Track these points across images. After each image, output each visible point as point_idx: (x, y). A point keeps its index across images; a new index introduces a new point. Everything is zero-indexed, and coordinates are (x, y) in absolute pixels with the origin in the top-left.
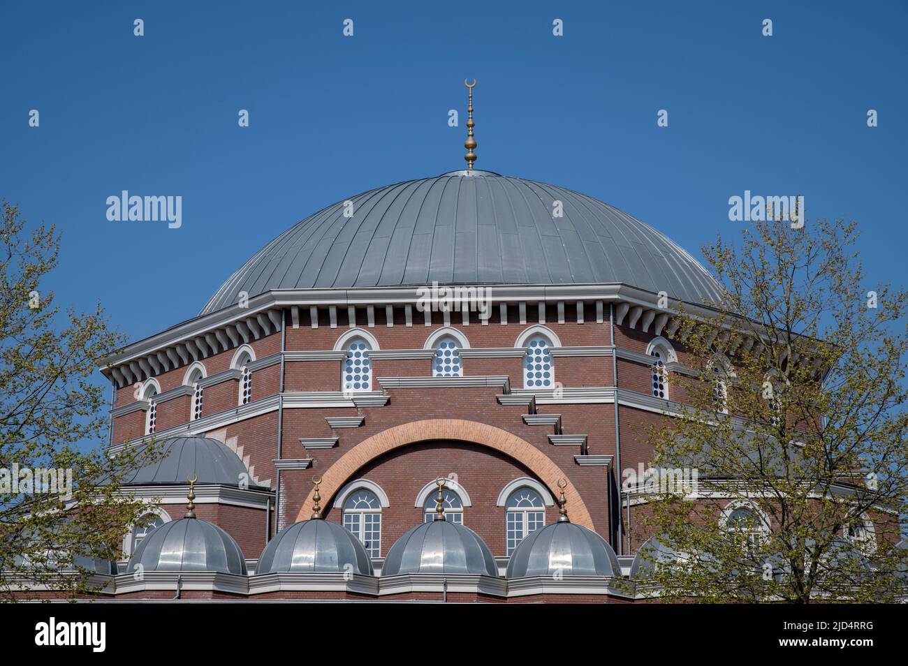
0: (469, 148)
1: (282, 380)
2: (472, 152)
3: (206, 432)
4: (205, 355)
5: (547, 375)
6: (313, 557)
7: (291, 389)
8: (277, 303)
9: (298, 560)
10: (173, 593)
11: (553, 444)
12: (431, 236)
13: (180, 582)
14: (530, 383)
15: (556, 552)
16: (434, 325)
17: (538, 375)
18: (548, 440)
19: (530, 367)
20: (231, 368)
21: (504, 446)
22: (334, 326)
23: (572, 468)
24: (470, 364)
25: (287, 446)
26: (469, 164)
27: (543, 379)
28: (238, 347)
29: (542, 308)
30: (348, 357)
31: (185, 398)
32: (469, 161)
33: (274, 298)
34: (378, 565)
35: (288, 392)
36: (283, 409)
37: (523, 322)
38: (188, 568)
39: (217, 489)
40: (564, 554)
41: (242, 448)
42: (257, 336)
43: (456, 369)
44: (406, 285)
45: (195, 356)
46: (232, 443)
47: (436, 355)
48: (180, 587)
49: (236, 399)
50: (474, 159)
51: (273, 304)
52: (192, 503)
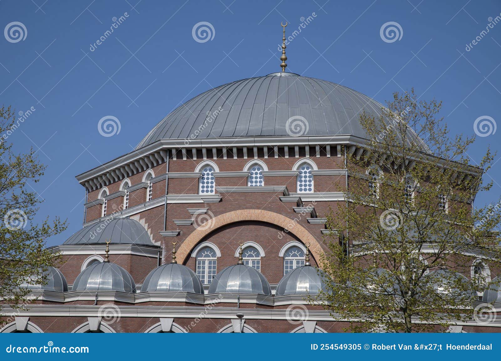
0: (283, 60)
1: (166, 188)
2: (285, 62)
3: (130, 216)
4: (130, 175)
5: (310, 185)
6: (169, 283)
7: (172, 193)
8: (164, 146)
9: (161, 285)
10: (93, 302)
11: (309, 223)
12: (251, 109)
13: (97, 296)
14: (301, 190)
15: (301, 282)
16: (249, 158)
17: (305, 185)
18: (307, 221)
19: (301, 181)
20: (142, 181)
21: (283, 224)
22: (195, 159)
23: (319, 236)
24: (268, 180)
25: (169, 224)
26: (282, 69)
27: (308, 187)
28: (146, 170)
29: (307, 149)
30: (203, 175)
31: (121, 197)
32: (282, 67)
33: (162, 144)
34: (207, 288)
35: (169, 195)
36: (167, 204)
37: (297, 156)
38: (102, 289)
39: (130, 246)
40: (305, 283)
41: (147, 225)
42: (155, 165)
43: (260, 182)
44: (236, 136)
45: (126, 176)
46: (142, 222)
47: (250, 175)
48: (97, 299)
49: (145, 198)
50: (285, 66)
51: (162, 147)
52: (108, 254)
